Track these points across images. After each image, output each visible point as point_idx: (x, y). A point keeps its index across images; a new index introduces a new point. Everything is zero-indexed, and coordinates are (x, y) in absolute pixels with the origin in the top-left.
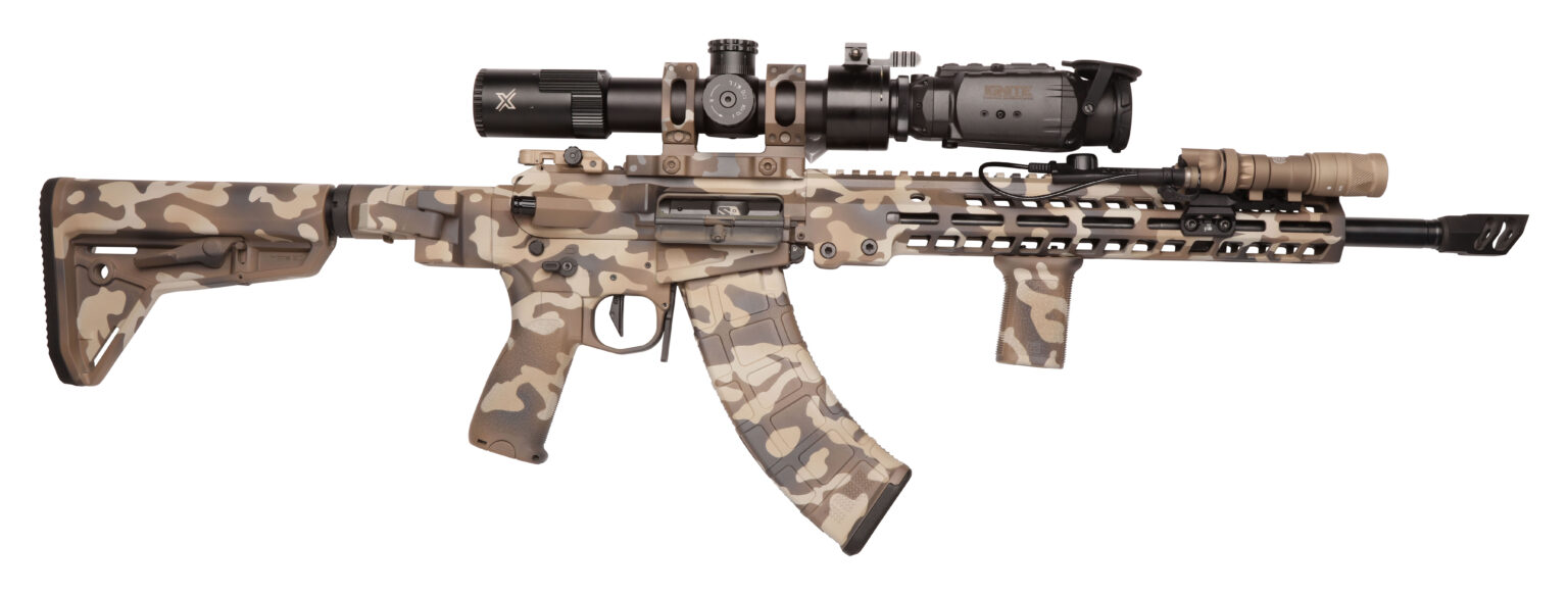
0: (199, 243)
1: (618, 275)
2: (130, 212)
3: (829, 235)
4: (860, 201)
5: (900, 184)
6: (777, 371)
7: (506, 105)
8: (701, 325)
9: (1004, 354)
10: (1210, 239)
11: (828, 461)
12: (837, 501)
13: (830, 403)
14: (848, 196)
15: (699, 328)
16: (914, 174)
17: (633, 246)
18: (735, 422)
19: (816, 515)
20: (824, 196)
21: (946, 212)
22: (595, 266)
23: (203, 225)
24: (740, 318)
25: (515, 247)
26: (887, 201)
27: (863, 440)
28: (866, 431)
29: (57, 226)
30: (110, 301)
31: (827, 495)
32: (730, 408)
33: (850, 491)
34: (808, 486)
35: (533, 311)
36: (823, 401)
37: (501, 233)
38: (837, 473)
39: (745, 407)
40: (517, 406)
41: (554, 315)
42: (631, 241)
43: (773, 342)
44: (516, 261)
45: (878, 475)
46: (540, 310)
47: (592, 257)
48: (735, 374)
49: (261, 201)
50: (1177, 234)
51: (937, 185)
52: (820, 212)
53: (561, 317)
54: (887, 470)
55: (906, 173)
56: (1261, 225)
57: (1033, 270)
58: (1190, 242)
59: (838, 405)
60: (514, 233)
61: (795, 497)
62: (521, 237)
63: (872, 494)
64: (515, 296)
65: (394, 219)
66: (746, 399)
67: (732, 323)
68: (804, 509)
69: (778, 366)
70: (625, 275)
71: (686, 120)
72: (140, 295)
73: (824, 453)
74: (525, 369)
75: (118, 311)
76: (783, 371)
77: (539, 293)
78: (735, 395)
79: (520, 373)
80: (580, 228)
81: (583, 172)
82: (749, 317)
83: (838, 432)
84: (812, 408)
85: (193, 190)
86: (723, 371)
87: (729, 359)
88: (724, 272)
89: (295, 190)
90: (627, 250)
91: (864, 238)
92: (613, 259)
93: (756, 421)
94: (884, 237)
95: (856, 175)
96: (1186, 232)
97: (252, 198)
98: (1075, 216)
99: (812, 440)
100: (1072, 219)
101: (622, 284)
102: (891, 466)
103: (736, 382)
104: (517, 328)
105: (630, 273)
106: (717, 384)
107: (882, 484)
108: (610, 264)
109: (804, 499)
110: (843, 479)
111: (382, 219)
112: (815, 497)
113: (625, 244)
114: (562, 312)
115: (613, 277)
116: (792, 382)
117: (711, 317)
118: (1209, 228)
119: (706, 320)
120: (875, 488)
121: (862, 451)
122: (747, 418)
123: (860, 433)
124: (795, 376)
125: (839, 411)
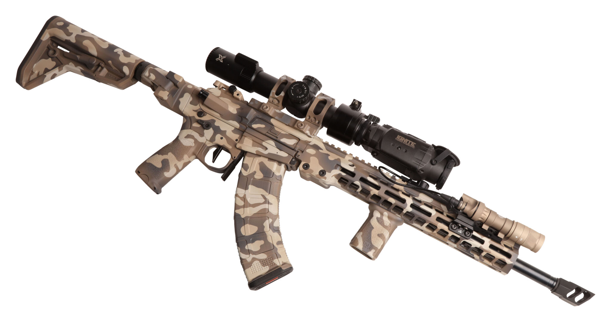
0: (89, 57)
1: (224, 138)
2: (73, 36)
3: (309, 161)
4: (328, 155)
5: (347, 158)
6: (262, 202)
7: (220, 59)
8: (243, 171)
9: (354, 243)
10: (459, 236)
11: (261, 246)
12: (256, 263)
13: (275, 225)
14: (325, 151)
15: (242, 172)
16: (355, 157)
17: (236, 131)
18: (235, 213)
19: (245, 265)
20: (316, 147)
21: (359, 175)
22: (217, 130)
23: (93, 51)
24: (259, 176)
25: (193, 110)
26: (339, 160)
27: (280, 246)
28: (283, 242)
29: (47, 29)
30: (49, 63)
31: (254, 259)
32: (237, 207)
33: (264, 263)
34: (249, 252)
35: (186, 135)
36: (273, 223)
37: (191, 103)
38: (262, 253)
39: (242, 209)
40: (159, 165)
41: (192, 141)
42: (236, 129)
43: (266, 190)
44: (191, 115)
45: (278, 262)
46: (188, 136)
47: (218, 127)
48: (245, 195)
49: (118, 53)
50: (446, 228)
51: (361, 165)
52: (311, 151)
53: (194, 143)
54: (282, 262)
55: (352, 155)
56: (482, 242)
57: (382, 214)
58: (451, 234)
59: (278, 228)
60: (196, 105)
61: (241, 253)
62: (197, 107)
63: (272, 268)
64: (184, 127)
65: (155, 77)
66: (244, 207)
67: (255, 175)
68: (242, 260)
69: (263, 200)
70: (227, 140)
71: (280, 95)
72: (59, 65)
73: (262, 242)
74: (170, 154)
75: (49, 68)
76: (265, 203)
77: (192, 130)
78: (241, 203)
79: (167, 154)
80: (220, 114)
81: (233, 97)
82: (262, 177)
83: (272, 237)
84: (267, 224)
85: (99, 39)
86: (241, 192)
87: (246, 188)
88: (264, 155)
89: (131, 55)
90: (233, 131)
91: (322, 169)
92: (225, 131)
93: (243, 217)
94: (330, 172)
95: (332, 146)
96: (450, 229)
97: (115, 51)
98: (409, 201)
99: (260, 235)
100: (407, 202)
101: (223, 142)
102: (285, 261)
103: (244, 199)
104: (177, 139)
105: (229, 140)
106: (236, 195)
107: (278, 266)
108: (223, 133)
109: (244, 256)
110: (263, 256)
111: (152, 74)
112: (248, 258)
113: (233, 128)
114: (196, 141)
115: (222, 138)
116: (265, 209)
117: (248, 170)
118: (460, 232)
119: (246, 170)
120: (274, 266)
121: (277, 249)
122: (240, 214)
123: (280, 243)
124: (267, 208)
125: (277, 230)
